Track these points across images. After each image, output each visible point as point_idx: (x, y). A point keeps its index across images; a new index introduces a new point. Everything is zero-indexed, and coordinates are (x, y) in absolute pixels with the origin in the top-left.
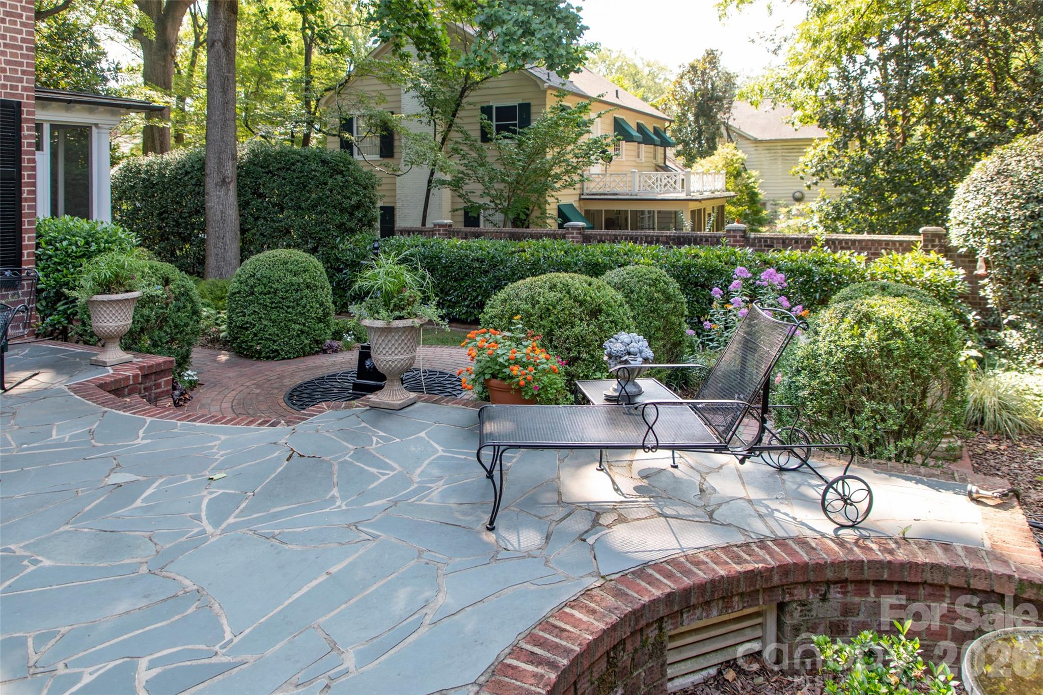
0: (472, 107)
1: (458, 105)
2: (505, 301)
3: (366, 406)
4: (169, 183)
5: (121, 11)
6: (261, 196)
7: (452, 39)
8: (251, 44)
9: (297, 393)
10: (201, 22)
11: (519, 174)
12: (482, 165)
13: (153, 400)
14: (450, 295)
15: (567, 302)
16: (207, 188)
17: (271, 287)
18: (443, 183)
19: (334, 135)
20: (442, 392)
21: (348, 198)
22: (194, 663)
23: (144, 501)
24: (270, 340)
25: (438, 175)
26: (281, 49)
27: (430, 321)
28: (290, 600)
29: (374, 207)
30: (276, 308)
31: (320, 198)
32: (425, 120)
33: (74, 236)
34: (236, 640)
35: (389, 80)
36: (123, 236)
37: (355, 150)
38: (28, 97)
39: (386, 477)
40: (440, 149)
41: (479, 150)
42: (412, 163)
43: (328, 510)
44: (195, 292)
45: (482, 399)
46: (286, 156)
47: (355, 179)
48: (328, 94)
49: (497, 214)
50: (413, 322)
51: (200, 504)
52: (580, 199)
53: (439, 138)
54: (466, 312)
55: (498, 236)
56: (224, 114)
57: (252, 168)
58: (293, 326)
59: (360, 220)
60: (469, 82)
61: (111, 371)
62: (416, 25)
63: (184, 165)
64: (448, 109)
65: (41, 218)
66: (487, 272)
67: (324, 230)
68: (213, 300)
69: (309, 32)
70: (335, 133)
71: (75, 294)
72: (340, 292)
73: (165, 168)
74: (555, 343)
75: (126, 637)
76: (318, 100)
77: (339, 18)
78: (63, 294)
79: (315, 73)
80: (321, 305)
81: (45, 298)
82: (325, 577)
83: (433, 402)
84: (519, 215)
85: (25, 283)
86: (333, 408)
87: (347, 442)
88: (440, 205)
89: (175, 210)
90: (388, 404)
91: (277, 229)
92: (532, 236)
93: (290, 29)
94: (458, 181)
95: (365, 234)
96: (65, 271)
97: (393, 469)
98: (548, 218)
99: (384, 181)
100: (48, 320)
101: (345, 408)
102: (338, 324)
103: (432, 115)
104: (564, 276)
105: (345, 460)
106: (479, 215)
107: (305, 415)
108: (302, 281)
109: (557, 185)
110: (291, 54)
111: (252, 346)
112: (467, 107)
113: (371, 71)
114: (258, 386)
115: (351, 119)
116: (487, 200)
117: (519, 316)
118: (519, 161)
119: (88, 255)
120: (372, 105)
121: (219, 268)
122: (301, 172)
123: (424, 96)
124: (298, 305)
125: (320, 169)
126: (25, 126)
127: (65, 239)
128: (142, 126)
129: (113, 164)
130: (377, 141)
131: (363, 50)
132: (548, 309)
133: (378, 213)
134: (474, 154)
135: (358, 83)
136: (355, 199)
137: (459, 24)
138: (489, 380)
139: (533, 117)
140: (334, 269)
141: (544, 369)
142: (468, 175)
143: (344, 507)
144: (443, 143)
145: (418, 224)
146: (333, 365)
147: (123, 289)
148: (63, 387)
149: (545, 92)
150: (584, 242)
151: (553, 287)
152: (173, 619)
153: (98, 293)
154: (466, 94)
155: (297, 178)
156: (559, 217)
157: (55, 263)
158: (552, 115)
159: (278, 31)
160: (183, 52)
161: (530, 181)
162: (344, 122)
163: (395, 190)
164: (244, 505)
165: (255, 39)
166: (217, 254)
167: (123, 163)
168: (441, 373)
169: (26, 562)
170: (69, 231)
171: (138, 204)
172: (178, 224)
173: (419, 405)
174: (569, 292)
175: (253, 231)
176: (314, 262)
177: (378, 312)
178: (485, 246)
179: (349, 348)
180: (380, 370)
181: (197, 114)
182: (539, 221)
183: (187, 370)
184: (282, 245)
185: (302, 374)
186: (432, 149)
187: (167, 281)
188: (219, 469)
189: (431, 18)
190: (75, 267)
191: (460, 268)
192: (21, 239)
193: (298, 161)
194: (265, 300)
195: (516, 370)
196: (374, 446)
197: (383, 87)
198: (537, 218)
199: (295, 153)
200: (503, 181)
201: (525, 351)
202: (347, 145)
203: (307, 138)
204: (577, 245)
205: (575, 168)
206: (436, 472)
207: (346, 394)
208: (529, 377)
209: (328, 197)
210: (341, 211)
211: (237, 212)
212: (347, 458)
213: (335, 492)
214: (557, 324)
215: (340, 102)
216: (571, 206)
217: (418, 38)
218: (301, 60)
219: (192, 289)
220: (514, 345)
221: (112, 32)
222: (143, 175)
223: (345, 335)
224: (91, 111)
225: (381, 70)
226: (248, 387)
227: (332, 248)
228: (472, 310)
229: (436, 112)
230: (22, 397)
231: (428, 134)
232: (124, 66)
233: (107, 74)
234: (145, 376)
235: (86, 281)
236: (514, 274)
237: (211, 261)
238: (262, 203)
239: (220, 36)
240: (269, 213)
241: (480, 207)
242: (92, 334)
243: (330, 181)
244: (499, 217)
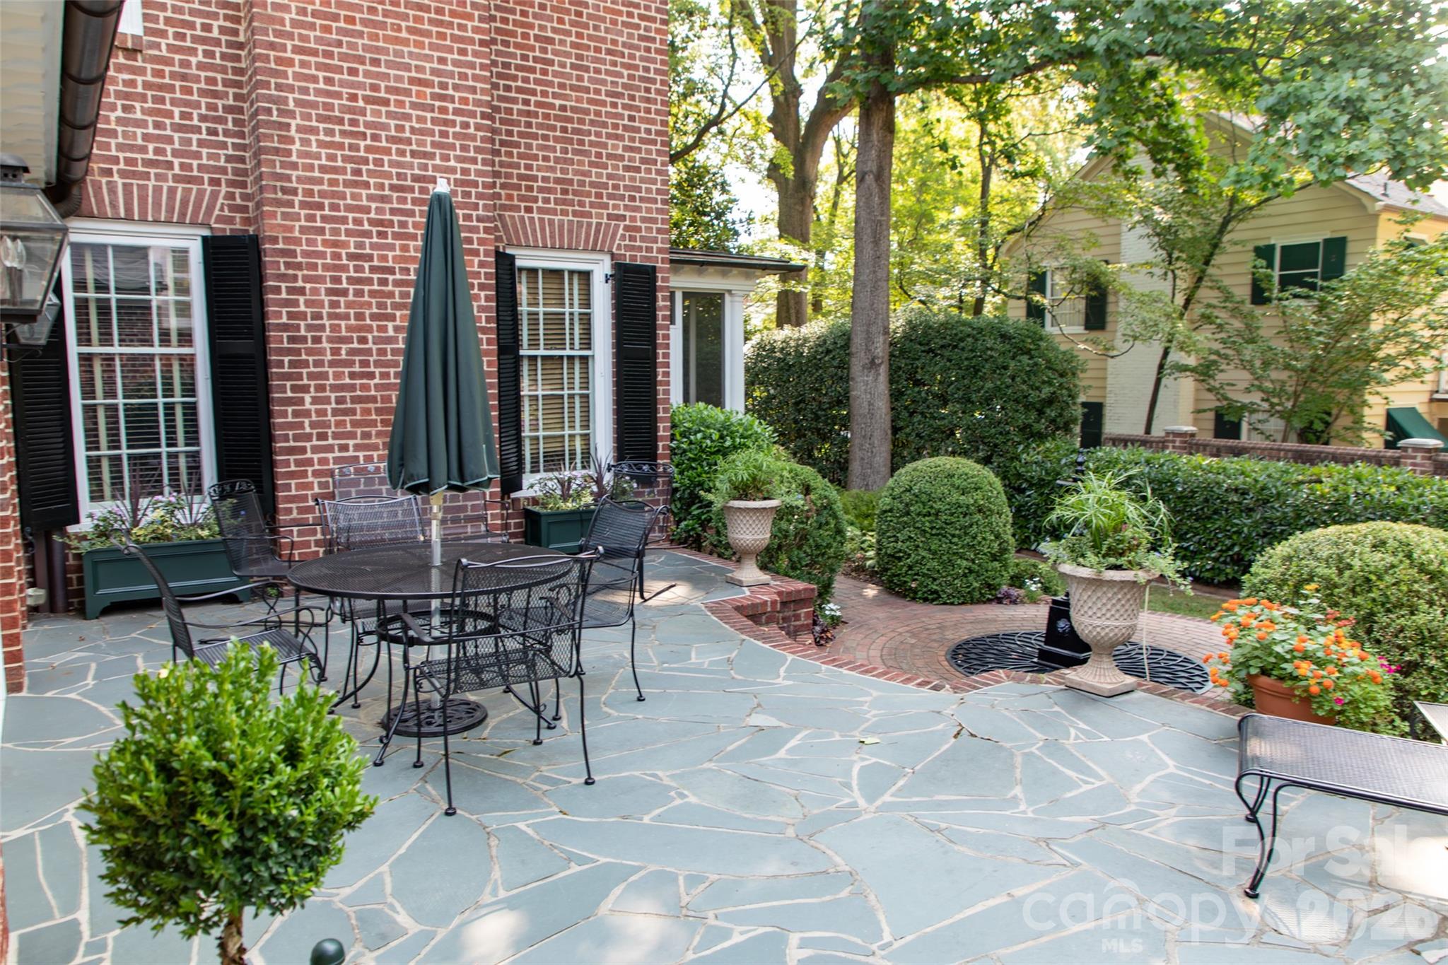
0: (1239, 248)
1: (1215, 246)
2: (1290, 558)
3: (1060, 684)
4: (806, 364)
5: (753, 144)
6: (918, 383)
7: (1212, 139)
8: (908, 173)
9: (962, 651)
10: (846, 148)
11: (1317, 357)
12: (1252, 341)
13: (793, 634)
14: (1189, 539)
15: (1405, 572)
16: (852, 371)
17: (932, 507)
18: (1184, 369)
19: (1019, 298)
20: (1171, 681)
21: (1038, 389)
22: (850, 956)
23: (788, 751)
24: (929, 576)
25: (1176, 356)
26: (947, 177)
27: (1162, 577)
28: (961, 916)
29: (1074, 404)
30: (937, 535)
31: (998, 388)
32: (1158, 271)
33: (708, 427)
34: (896, 945)
35: (1104, 211)
36: (759, 430)
37: (1048, 317)
38: (663, 261)
39: (1090, 787)
40: (1182, 315)
41: (1246, 317)
42: (1135, 338)
43: (1008, 813)
44: (838, 506)
45: (1239, 702)
46: (952, 329)
47: (1048, 361)
48: (1012, 238)
49: (1273, 420)
50: (1136, 575)
51: (850, 770)
52: (1432, 400)
53: (1180, 300)
54: (1212, 569)
55: (1274, 454)
56: (875, 272)
57: (908, 344)
58: (959, 561)
59: (1053, 421)
60: (1237, 207)
61: (748, 593)
62: (1152, 123)
63: (825, 342)
64: (1198, 253)
65: (675, 406)
66: (1251, 510)
67: (1001, 433)
68: (857, 517)
69: (987, 148)
70: (1020, 294)
71: (710, 497)
72: (1021, 521)
73: (803, 345)
74: (1376, 635)
75: (775, 903)
76: (997, 248)
77: (1030, 125)
78: (699, 497)
79: (995, 209)
80: (997, 537)
81: (680, 499)
82: (1005, 899)
83: (1160, 695)
84: (1312, 423)
85: (660, 480)
86: (1013, 679)
87: (1035, 728)
88: (1176, 404)
89: (814, 399)
90: (1093, 687)
91: (937, 430)
92: (1336, 458)
93: (961, 147)
94: (1208, 367)
95: (1060, 443)
96: (699, 470)
97: (1101, 779)
98: (1367, 430)
99: (1091, 365)
100: (683, 524)
101: (1031, 681)
102: (1017, 565)
103: (1170, 263)
104: (1402, 530)
105: (1032, 753)
106: (1240, 420)
107: (977, 682)
108: (972, 501)
109: (1388, 376)
110: (961, 183)
111: (905, 582)
112: (1230, 249)
113: (1077, 201)
114: (914, 635)
115: (1044, 273)
116: (1256, 397)
117: (1313, 586)
118: (1319, 334)
119: (724, 452)
120: (1076, 252)
121: (864, 477)
122: (972, 351)
123: (1158, 235)
124: (966, 534)
125: (999, 346)
126: (659, 295)
127: (700, 431)
128: (776, 291)
129: (746, 339)
130: (1082, 305)
131: (1063, 170)
132: (1368, 580)
133: (1078, 412)
134: (1237, 324)
135: (1056, 220)
136: (1046, 391)
137: (1224, 114)
138: (1256, 676)
139: (1349, 260)
140: (1014, 488)
141: (1355, 675)
142: (1226, 357)
143: (1030, 815)
144: (1186, 306)
145: (1139, 431)
146: (1012, 620)
147: (760, 495)
148: (699, 604)
149: (1376, 216)
150: (1435, 473)
151: (1379, 545)
152: (824, 899)
153: (735, 499)
154: (1229, 228)
155: (967, 359)
156: (1388, 428)
157: (689, 459)
158: (1387, 256)
159: (946, 151)
160: (823, 190)
161: (1337, 367)
162: (1033, 278)
163: (1105, 379)
164: (901, 783)
165: (914, 166)
166: (863, 459)
167: (756, 339)
168: (1170, 653)
169: (673, 793)
170: (703, 422)
171: (772, 392)
172: (817, 418)
173: (1138, 695)
174: (1409, 556)
175: (908, 430)
176: (988, 476)
177: (1083, 556)
178: (1252, 470)
179: (1033, 600)
180: (1082, 637)
181: (839, 274)
182: (1349, 434)
183: (829, 602)
184: (946, 451)
185: (969, 627)
186: (1168, 316)
187: (807, 490)
188: (871, 731)
189: (1178, 108)
190: (709, 465)
191: (1206, 500)
192: (656, 429)
193: (969, 336)
194: (923, 523)
195: (1305, 668)
196: (1072, 741)
197: (1094, 224)
198: (1346, 429)
199: (965, 323)
200: (1287, 367)
201: (1322, 640)
202: (1036, 312)
203: (979, 303)
204: (1420, 478)
205: (1427, 347)
206: (1166, 796)
207: (1028, 663)
208: (1327, 682)
209: (1008, 387)
210: (1026, 407)
211: (888, 405)
212: (1034, 749)
213: (1018, 791)
214: (1383, 605)
215: (1029, 249)
216: (1413, 410)
217: (1155, 143)
218: (976, 190)
219: (835, 502)
220: (1302, 628)
221: (744, 171)
222: (778, 354)
223: (1028, 582)
224: (724, 275)
225: (1092, 198)
226: (900, 634)
227: (1012, 459)
228: (1223, 566)
229: (1178, 259)
230: (661, 610)
231: (1162, 293)
232: (757, 216)
233: (737, 227)
234: (784, 604)
235: (722, 484)
236: (1298, 517)
237: (855, 467)
238: (919, 392)
239: (872, 166)
240: (928, 407)
241: (1244, 407)
242: (728, 546)
243: (1012, 364)
244: (1275, 425)
